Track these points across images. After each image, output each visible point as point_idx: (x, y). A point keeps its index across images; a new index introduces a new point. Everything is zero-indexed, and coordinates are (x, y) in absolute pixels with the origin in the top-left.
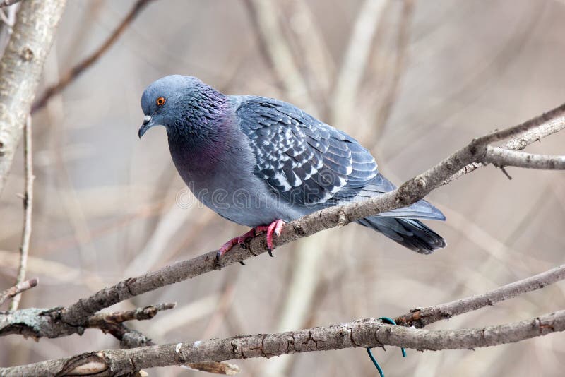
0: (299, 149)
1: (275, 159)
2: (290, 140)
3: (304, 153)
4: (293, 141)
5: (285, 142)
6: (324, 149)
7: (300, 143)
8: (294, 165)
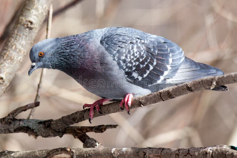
0: (142, 57)
1: (131, 65)
2: (136, 53)
3: (145, 59)
4: (138, 53)
5: (133, 55)
6: (155, 53)
7: (142, 53)
8: (141, 66)
